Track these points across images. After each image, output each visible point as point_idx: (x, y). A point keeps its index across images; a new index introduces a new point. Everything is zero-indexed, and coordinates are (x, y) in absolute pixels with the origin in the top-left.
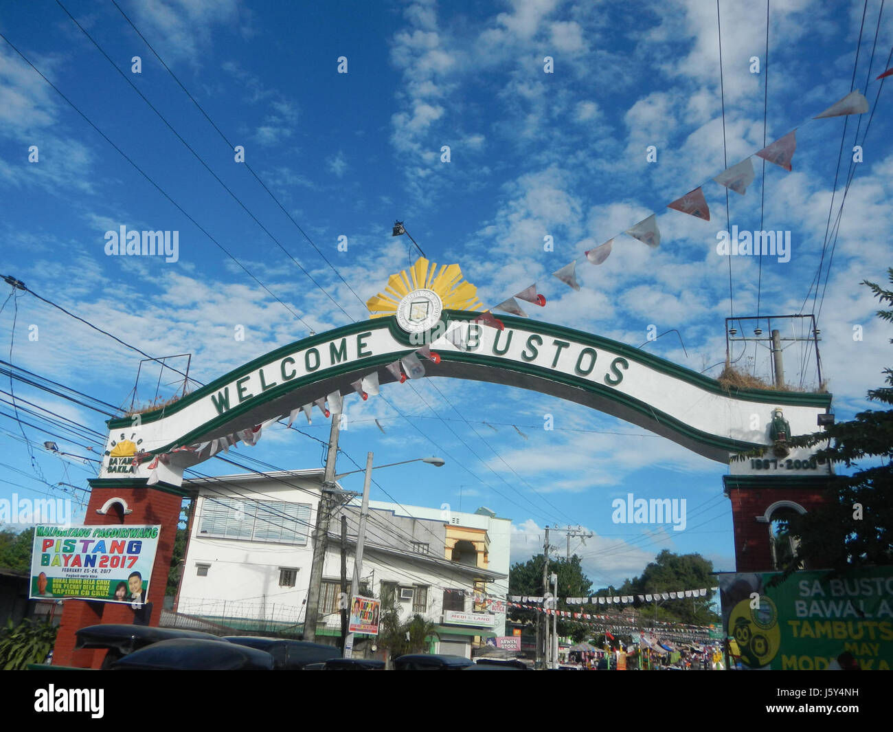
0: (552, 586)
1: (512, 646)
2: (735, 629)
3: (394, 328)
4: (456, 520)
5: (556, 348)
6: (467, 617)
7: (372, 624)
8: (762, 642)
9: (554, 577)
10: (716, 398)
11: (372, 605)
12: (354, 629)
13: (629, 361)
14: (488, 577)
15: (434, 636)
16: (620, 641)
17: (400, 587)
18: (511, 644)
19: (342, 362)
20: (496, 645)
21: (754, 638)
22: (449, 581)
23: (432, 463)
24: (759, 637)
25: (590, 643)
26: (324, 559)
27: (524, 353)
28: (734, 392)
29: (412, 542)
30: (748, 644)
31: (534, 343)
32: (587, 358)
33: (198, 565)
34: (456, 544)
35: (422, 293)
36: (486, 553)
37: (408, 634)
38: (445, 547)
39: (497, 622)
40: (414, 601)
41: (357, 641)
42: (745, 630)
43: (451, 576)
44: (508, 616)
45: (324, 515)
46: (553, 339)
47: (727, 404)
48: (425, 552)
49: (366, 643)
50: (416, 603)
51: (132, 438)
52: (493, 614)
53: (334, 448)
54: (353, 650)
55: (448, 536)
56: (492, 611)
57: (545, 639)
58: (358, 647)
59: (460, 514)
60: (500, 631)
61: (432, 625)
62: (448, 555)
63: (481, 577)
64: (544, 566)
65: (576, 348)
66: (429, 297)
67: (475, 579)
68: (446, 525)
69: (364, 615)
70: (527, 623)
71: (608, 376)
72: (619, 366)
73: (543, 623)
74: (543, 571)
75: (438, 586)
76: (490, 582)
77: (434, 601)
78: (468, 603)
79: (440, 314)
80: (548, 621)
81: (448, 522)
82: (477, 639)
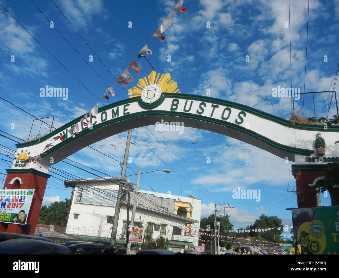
0: (217, 227)
1: (201, 250)
2: (301, 238)
3: (140, 102)
4: (179, 199)
5: (213, 108)
6: (182, 238)
7: (139, 238)
8: (316, 244)
9: (219, 223)
10: (288, 129)
11: (139, 230)
12: (131, 240)
13: (246, 113)
14: (191, 222)
15: (168, 245)
16: (245, 249)
17: (155, 225)
18: (201, 249)
19: (117, 117)
20: (195, 250)
21: (311, 243)
22: (175, 223)
23: (165, 171)
24: (314, 242)
25: (233, 250)
26: (120, 211)
27: (198, 111)
28: (297, 126)
29: (161, 207)
30: (308, 246)
31: (202, 106)
32: (227, 112)
33: (74, 214)
34: (179, 209)
35: (153, 86)
36: (191, 213)
37: (156, 244)
38: (174, 210)
39: (195, 240)
40: (161, 231)
41: (132, 246)
42: (306, 238)
43: (176, 221)
44: (200, 238)
45: (120, 193)
46: (211, 104)
47: (293, 132)
48: (166, 211)
49: (137, 246)
50: (162, 231)
51: (26, 152)
52: (193, 237)
53: (125, 165)
54: (131, 249)
55: (175, 205)
56: (192, 235)
57: (215, 248)
58: (133, 248)
59: (181, 197)
60: (196, 244)
61: (167, 241)
62: (176, 213)
63: (189, 222)
64: (214, 218)
65: (222, 108)
66: (156, 88)
67: (186, 222)
68: (175, 201)
69: (136, 235)
70: (207, 241)
71: (236, 120)
72: (242, 115)
73: (214, 241)
74: (214, 221)
75: (170, 225)
76: (192, 224)
77: (169, 231)
78: (183, 232)
79: (160, 95)
80: (216, 241)
81: (176, 200)
82: (186, 247)
